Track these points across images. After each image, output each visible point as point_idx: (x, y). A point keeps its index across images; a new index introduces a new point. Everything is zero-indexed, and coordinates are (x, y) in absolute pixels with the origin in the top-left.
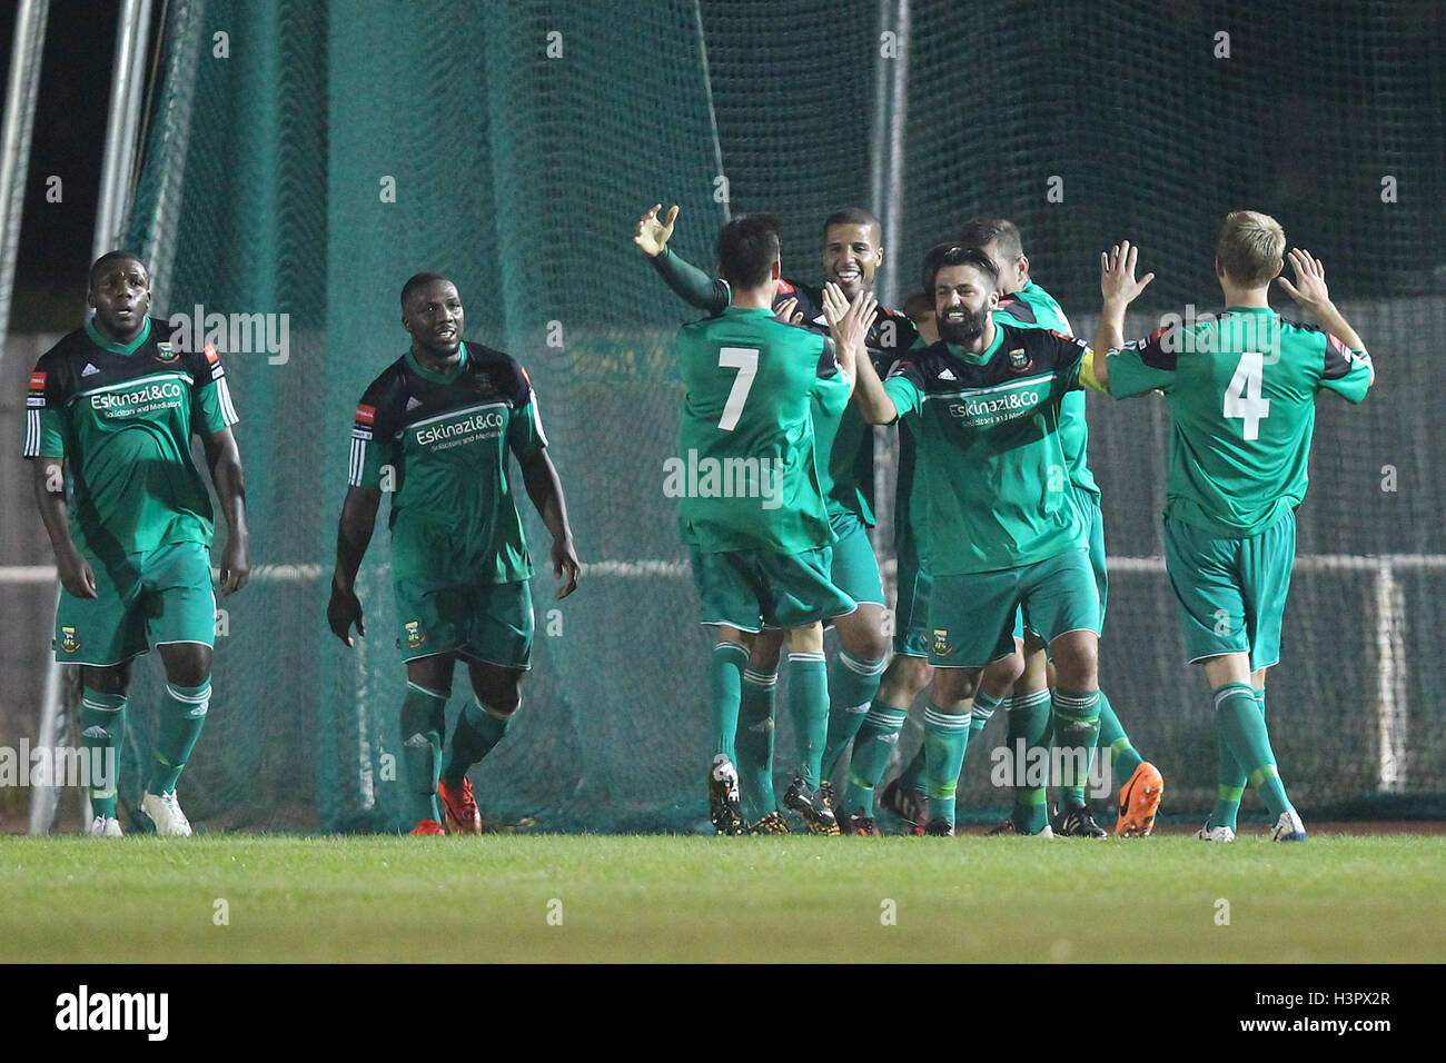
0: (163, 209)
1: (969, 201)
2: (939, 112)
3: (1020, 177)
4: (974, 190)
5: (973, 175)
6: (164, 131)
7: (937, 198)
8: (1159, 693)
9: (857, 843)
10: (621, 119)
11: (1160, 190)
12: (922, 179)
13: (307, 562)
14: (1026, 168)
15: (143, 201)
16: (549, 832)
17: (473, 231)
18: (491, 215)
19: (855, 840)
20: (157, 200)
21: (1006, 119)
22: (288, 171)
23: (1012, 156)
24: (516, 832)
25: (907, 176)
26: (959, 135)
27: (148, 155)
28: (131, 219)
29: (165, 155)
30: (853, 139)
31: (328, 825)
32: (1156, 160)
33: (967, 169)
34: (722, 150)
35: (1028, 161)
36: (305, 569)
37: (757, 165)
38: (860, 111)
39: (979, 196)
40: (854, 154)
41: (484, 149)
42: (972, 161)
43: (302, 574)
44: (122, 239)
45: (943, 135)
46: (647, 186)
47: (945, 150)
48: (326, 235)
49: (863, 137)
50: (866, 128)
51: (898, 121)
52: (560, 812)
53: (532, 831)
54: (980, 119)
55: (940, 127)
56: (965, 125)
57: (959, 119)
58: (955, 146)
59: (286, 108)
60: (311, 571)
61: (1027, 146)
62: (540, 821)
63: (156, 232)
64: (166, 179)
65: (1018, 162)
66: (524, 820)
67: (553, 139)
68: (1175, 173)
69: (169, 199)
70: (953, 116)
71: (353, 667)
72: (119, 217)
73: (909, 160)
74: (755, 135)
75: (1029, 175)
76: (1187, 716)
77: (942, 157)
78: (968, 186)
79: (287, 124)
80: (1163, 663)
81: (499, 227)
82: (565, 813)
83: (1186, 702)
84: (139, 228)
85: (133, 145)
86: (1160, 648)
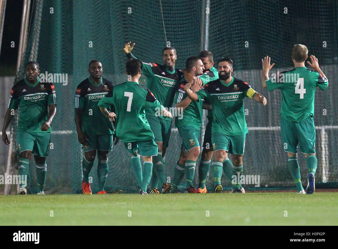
0: (34, 47)
1: (224, 43)
2: (217, 22)
3: (236, 37)
4: (225, 40)
5: (225, 37)
6: (34, 28)
7: (217, 42)
8: (270, 159)
9: (199, 195)
10: (142, 25)
11: (269, 40)
12: (213, 38)
13: (69, 130)
14: (237, 35)
15: (29, 45)
16: (127, 193)
17: (107, 51)
18: (112, 47)
19: (199, 194)
20: (33, 44)
21: (233, 24)
22: (63, 38)
23: (234, 32)
24: (119, 193)
25: (210, 37)
26: (222, 27)
27: (31, 34)
28: (27, 49)
29: (35, 34)
30: (197, 29)
31: (74, 192)
32: (268, 33)
33: (224, 36)
34: (166, 31)
35: (238, 33)
36: (69, 131)
37: (174, 35)
38: (198, 22)
39: (227, 42)
40: (197, 32)
41: (110, 32)
42: (225, 34)
43: (68, 133)
44: (25, 54)
45: (218, 28)
46: (148, 40)
47: (218, 31)
48: (73, 52)
49: (199, 28)
50: (200, 26)
51: (207, 24)
52: (129, 188)
53: (122, 193)
54: (227, 24)
55: (217, 26)
56: (223, 25)
57: (222, 24)
58: (221, 30)
59: (63, 23)
60: (70, 132)
61: (238, 30)
62: (124, 191)
63: (32, 52)
64: (35, 40)
65: (236, 34)
66: (121, 190)
67: (126, 29)
68: (273, 36)
69: (35, 44)
70: (220, 23)
71: (80, 155)
72: (24, 48)
73: (210, 34)
74: (174, 28)
75: (238, 37)
76: (277, 165)
77: (218, 33)
78: (224, 39)
79: (63, 26)
80: (271, 152)
81: (114, 50)
82: (130, 189)
83: (277, 161)
84: (28, 51)
85: (27, 32)
86: (270, 148)
